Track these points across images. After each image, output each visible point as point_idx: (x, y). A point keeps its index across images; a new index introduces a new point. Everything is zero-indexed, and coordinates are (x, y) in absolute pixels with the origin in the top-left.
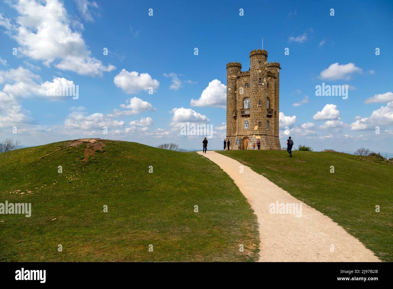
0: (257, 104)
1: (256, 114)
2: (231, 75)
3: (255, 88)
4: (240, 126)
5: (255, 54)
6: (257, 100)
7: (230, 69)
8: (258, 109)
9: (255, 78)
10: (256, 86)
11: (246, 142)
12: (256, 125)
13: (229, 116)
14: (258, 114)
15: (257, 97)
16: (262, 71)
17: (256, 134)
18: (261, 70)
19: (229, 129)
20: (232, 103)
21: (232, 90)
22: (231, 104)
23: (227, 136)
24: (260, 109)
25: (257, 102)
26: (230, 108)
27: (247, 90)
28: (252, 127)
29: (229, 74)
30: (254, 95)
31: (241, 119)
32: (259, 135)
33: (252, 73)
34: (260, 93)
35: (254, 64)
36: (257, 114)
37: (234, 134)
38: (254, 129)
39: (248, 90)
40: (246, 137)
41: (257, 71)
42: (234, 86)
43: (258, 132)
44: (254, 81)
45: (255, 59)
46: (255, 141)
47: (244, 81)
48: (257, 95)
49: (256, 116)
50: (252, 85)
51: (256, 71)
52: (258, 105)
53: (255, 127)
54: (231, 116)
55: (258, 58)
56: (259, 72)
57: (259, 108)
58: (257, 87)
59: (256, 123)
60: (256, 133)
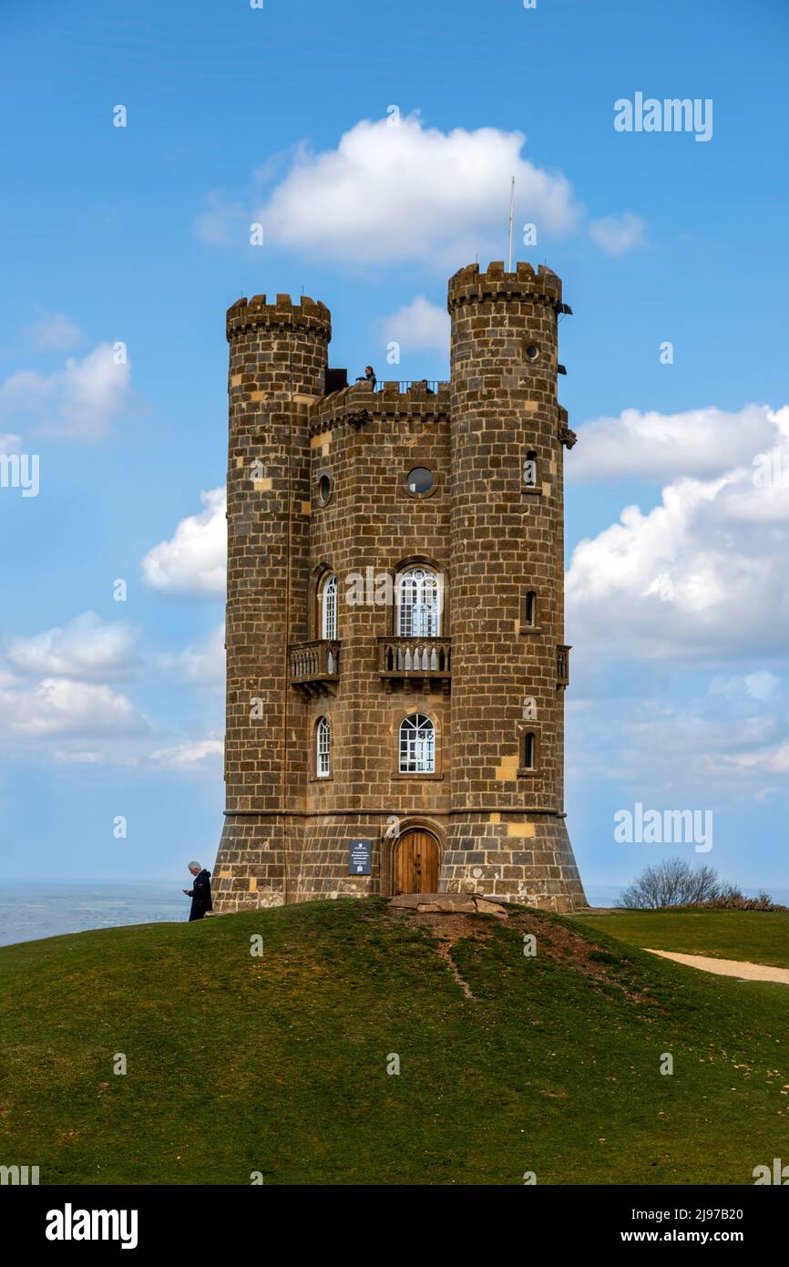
0: (513, 615)
1: (505, 680)
2: (273, 387)
3: (500, 509)
4: (369, 751)
5: (502, 295)
6: (514, 589)
7: (268, 346)
8: (518, 649)
9: (499, 450)
10: (508, 498)
11: (411, 855)
12: (508, 751)
13: (260, 672)
14: (519, 681)
15: (516, 569)
16: (541, 407)
17: (505, 808)
18: (536, 397)
19: (263, 766)
20: (282, 583)
21: (284, 496)
22: (272, 592)
23: (227, 814)
24: (529, 653)
25: (515, 602)
26: (268, 618)
27: (421, 509)
28: (480, 762)
29: (262, 378)
30: (495, 557)
31: (380, 705)
32: (528, 812)
33: (481, 414)
34: (533, 547)
35: (494, 354)
36: (511, 680)
37: (293, 802)
38: (491, 774)
39: (430, 509)
40: (409, 823)
41: (515, 406)
42: (299, 463)
43: (522, 797)
44: (496, 463)
45: (499, 323)
46: (507, 855)
47: (398, 451)
48: (511, 556)
49: (510, 690)
50: (481, 487)
51: (505, 405)
52: (517, 622)
53: (498, 763)
54: (277, 672)
55: (519, 322)
56: (528, 414)
57: (528, 642)
58: (514, 510)
59: (508, 737)
60: (506, 800)
